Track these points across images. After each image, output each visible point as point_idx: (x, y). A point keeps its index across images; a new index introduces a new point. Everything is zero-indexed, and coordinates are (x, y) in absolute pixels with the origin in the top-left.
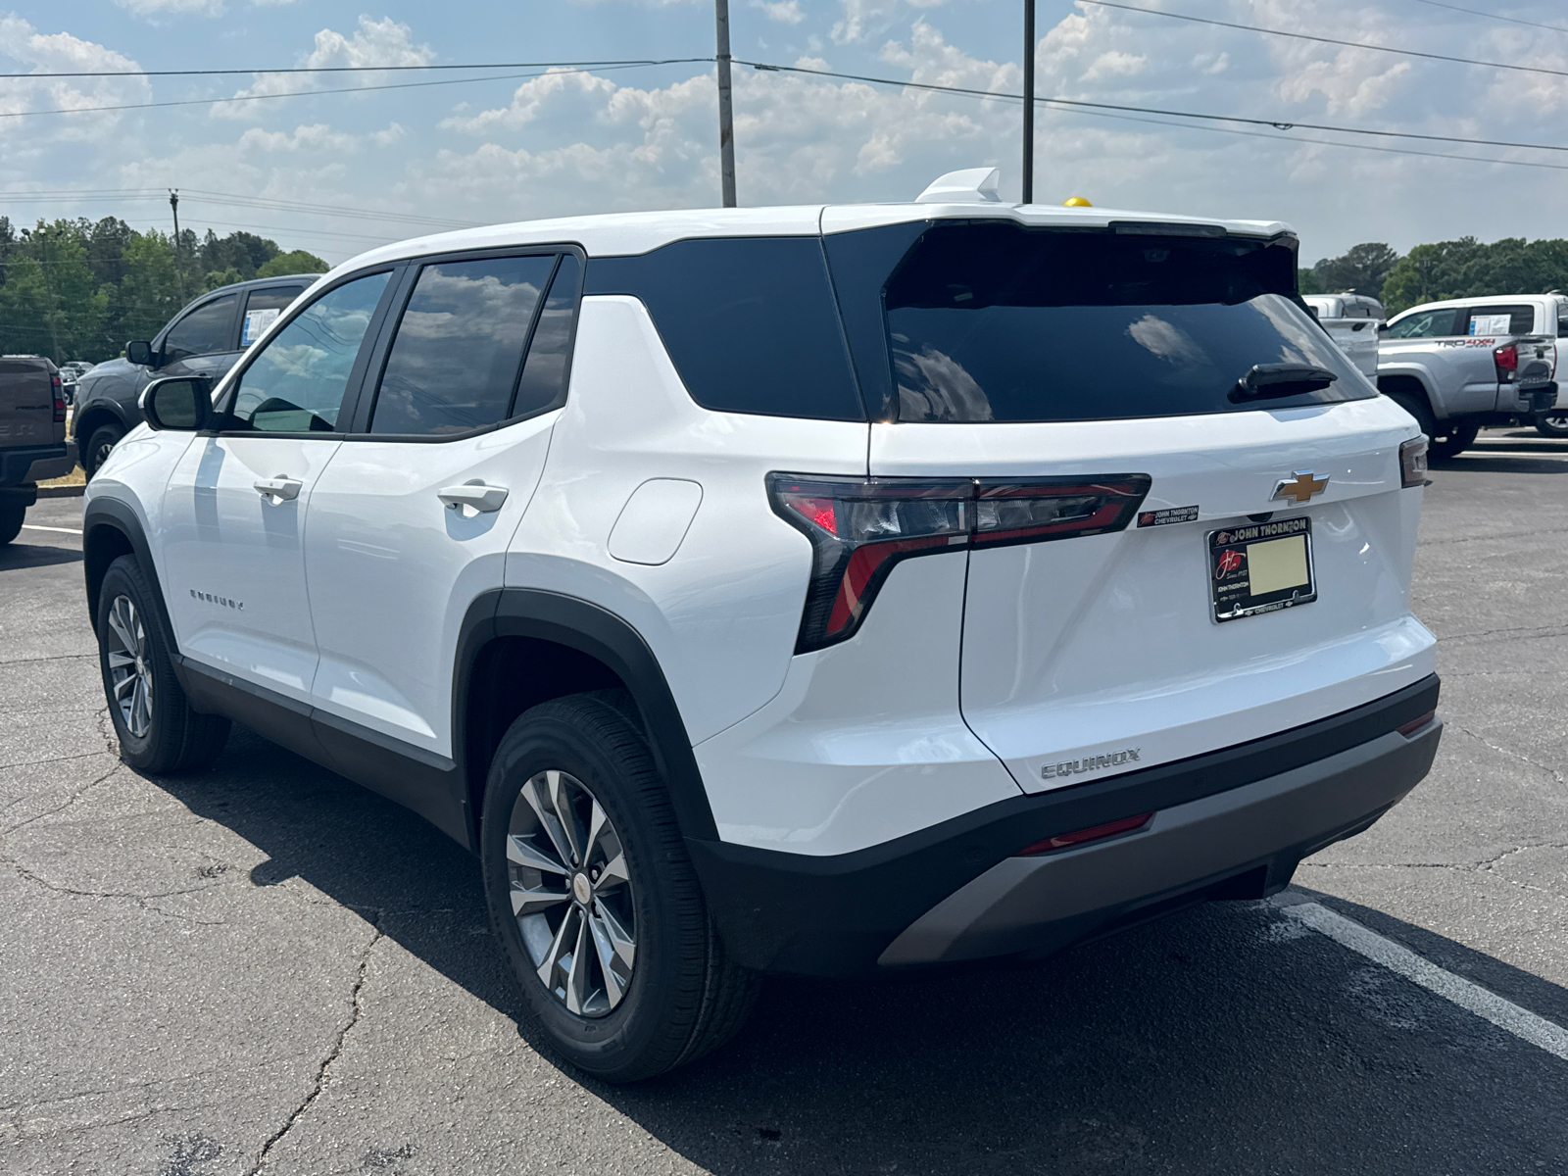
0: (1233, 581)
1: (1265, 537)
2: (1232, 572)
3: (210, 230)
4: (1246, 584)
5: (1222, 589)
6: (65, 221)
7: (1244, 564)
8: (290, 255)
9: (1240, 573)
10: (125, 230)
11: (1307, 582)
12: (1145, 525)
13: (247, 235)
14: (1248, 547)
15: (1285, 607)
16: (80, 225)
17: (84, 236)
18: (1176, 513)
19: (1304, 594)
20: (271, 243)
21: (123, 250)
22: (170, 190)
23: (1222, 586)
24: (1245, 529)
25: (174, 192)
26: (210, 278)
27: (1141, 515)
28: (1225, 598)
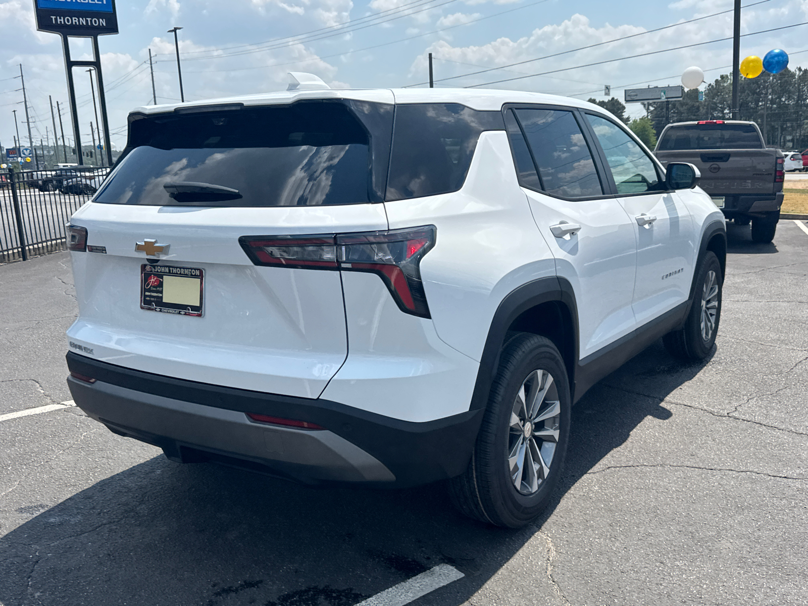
0: (153, 291)
1: (173, 273)
2: (154, 287)
4: (161, 295)
5: (147, 293)
7: (161, 284)
9: (158, 288)
12: (90, 251)
14: (164, 276)
15: (179, 313)
18: (98, 248)
19: (197, 310)
23: (148, 292)
24: (161, 266)
27: (88, 247)
28: (148, 298)
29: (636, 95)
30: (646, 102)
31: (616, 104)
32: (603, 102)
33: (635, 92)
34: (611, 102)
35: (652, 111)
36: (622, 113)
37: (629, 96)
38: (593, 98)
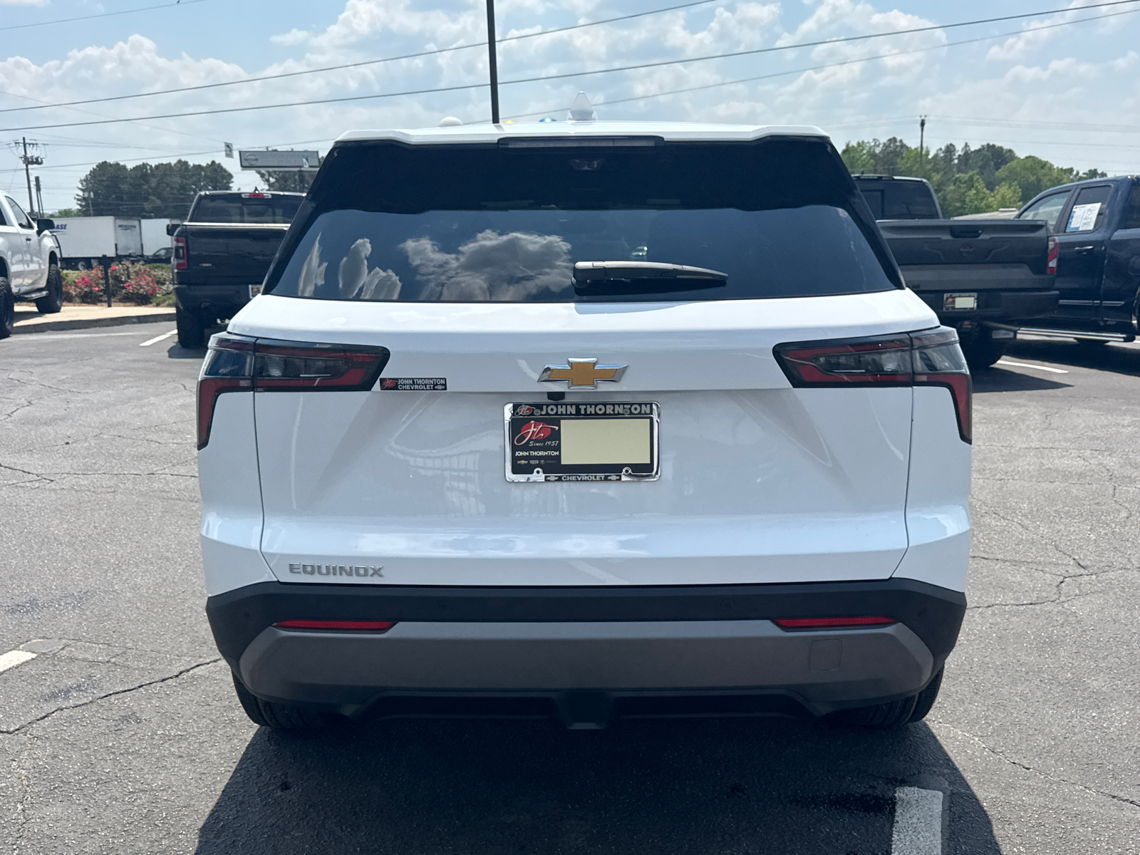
0: (536, 449)
1: (585, 414)
3: (966, 144)
4: (556, 453)
5: (521, 454)
6: (863, 142)
7: (555, 436)
8: (1023, 160)
9: (548, 443)
10: (903, 146)
11: (649, 462)
12: (387, 389)
13: (994, 146)
14: (564, 421)
16: (873, 144)
17: (874, 151)
18: (420, 382)
19: (642, 471)
20: (1010, 151)
21: (899, 160)
22: (921, 116)
23: (523, 451)
24: (556, 405)
25: (923, 118)
26: (957, 179)
27: (382, 380)
28: (524, 462)
29: (257, 160)
30: (263, 171)
31: (219, 170)
32: (199, 166)
33: (254, 155)
34: (211, 167)
35: (273, 183)
36: (229, 183)
37: (246, 160)
38: (183, 160)
